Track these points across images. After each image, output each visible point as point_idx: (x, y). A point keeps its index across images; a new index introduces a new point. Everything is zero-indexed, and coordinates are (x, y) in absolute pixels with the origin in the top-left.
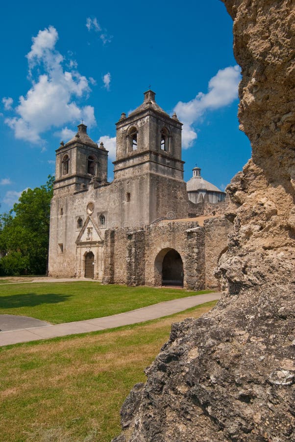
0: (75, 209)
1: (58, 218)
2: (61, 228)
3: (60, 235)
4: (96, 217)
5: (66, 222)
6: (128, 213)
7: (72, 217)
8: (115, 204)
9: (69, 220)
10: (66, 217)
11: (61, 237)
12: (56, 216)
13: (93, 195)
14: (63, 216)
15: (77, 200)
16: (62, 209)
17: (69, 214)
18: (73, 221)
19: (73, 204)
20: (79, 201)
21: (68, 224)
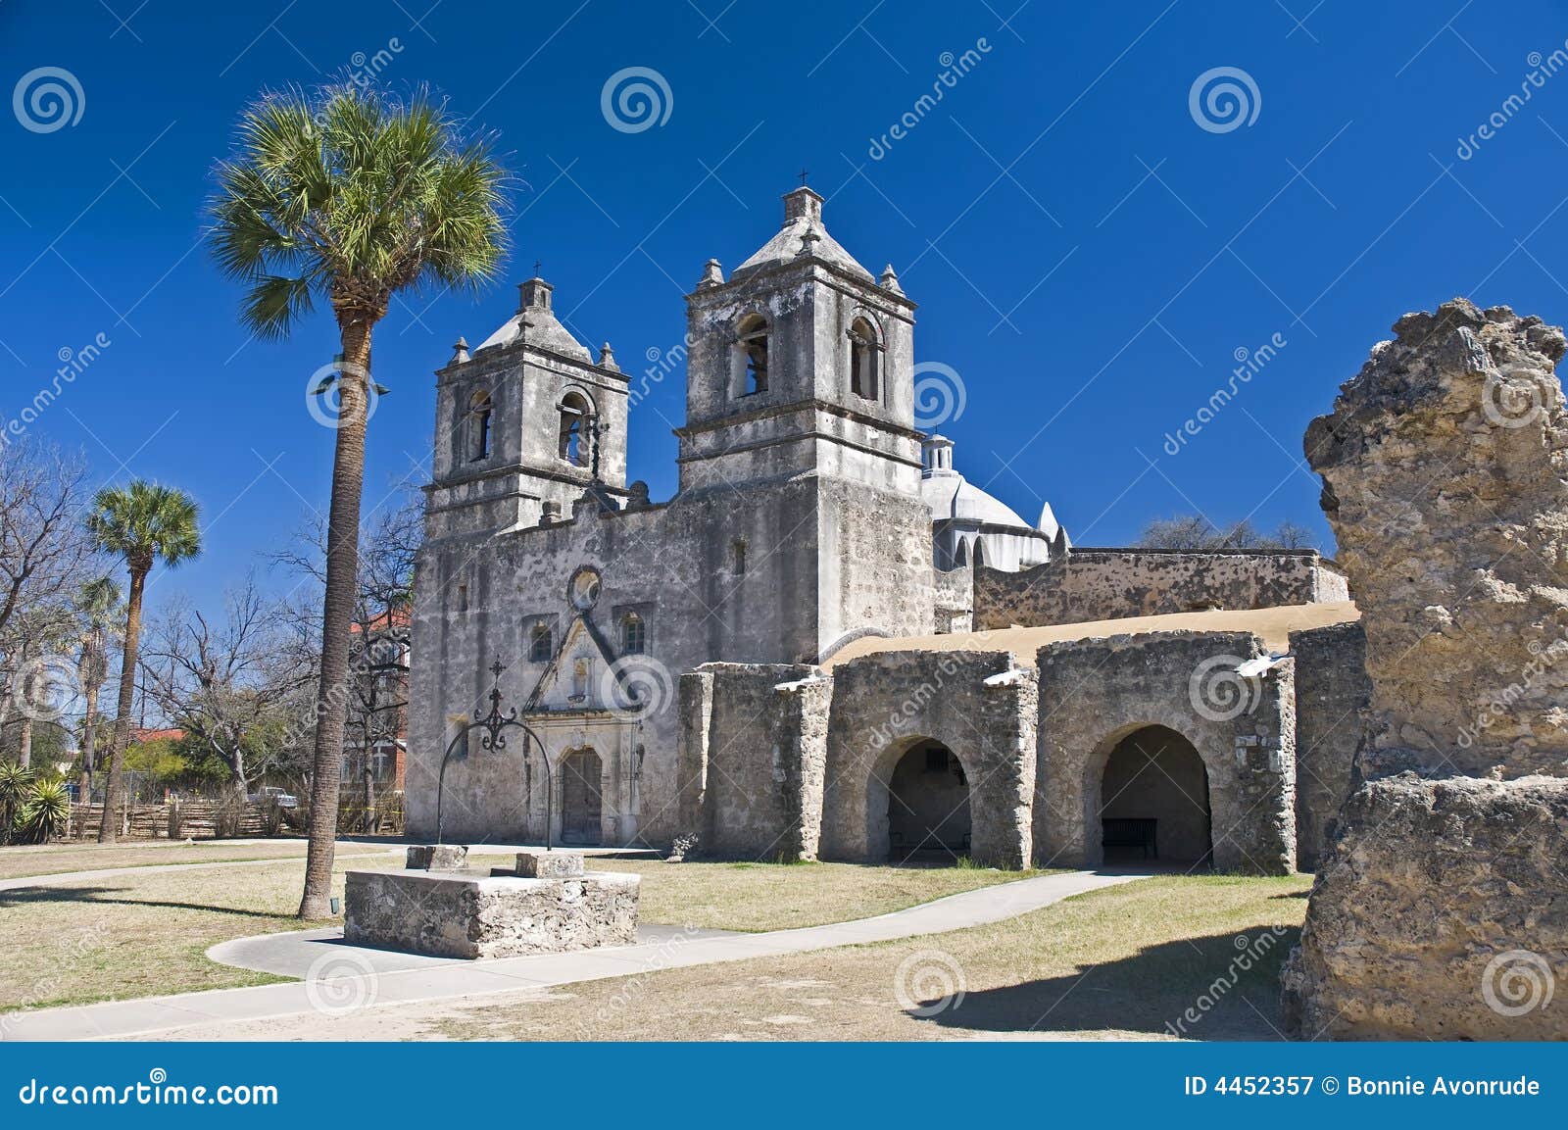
0: (520, 589)
1: (445, 623)
2: (461, 658)
3: (456, 683)
4: (610, 622)
5: (481, 637)
6: (737, 613)
7: (510, 621)
8: (684, 579)
9: (496, 631)
10: (483, 619)
11: (458, 690)
12: (440, 615)
13: (593, 542)
14: (469, 612)
15: (528, 559)
16: (464, 589)
17: (494, 607)
18: (509, 634)
19: (511, 572)
20: (538, 562)
21: (490, 642)
